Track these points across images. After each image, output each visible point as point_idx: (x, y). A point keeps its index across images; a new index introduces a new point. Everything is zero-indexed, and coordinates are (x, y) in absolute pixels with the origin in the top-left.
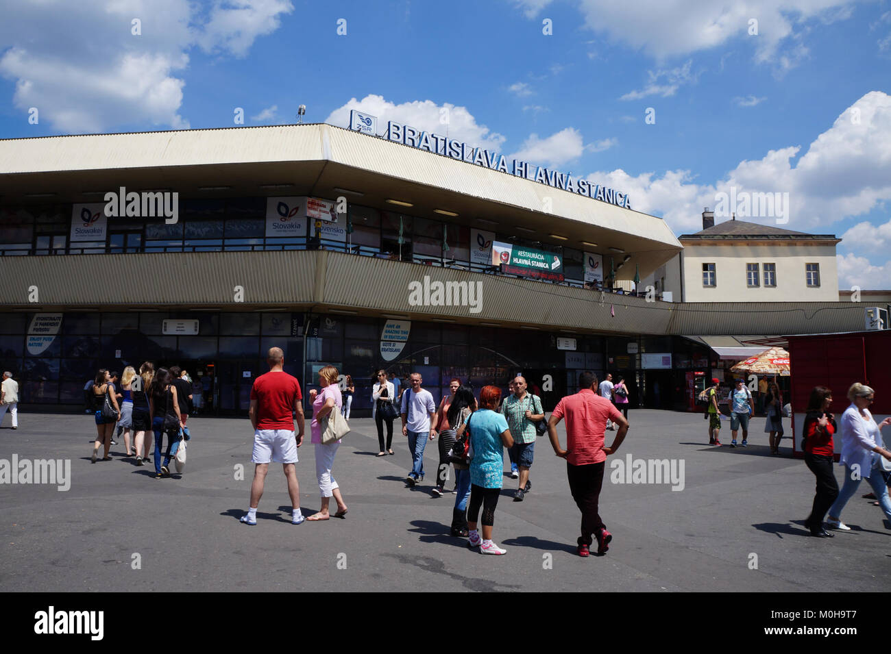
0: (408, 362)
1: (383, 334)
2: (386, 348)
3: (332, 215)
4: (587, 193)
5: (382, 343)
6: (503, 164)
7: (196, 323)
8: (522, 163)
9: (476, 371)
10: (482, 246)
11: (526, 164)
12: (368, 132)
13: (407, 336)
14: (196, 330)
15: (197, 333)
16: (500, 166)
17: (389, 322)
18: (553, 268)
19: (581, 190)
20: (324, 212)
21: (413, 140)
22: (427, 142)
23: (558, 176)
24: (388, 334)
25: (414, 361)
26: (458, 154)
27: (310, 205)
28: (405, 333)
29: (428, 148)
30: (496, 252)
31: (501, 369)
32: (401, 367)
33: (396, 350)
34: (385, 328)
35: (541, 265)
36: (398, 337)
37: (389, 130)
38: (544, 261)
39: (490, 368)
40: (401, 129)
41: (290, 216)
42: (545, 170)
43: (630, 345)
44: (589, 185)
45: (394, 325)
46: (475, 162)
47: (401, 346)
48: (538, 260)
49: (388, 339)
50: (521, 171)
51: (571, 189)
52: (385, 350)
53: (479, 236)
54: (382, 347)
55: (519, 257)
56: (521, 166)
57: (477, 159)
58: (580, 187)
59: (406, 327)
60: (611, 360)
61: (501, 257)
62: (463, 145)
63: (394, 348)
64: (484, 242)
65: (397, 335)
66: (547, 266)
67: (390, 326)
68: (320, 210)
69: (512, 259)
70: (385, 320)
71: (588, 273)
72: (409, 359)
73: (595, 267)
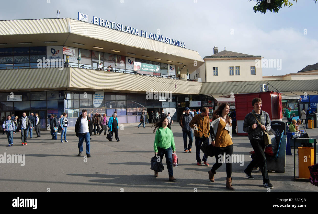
1: (94, 98)
2: (95, 102)
3: (73, 53)
4: (169, 42)
5: (94, 101)
6: (137, 32)
7: (21, 96)
8: (144, 32)
9: (129, 109)
10: (130, 63)
11: (146, 32)
12: (85, 21)
13: (103, 98)
14: (21, 99)
15: (22, 100)
16: (136, 33)
17: (96, 93)
18: (156, 71)
19: (167, 42)
20: (70, 52)
21: (103, 24)
22: (108, 24)
23: (158, 36)
24: (96, 98)
25: (106, 107)
26: (120, 29)
27: (64, 50)
29: (108, 26)
30: (135, 66)
31: (139, 109)
32: (101, 110)
33: (99, 103)
35: (152, 70)
37: (93, 20)
39: (135, 109)
40: (98, 19)
41: (56, 54)
42: (153, 34)
43: (186, 98)
44: (170, 39)
45: (98, 94)
46: (127, 32)
47: (101, 102)
48: (151, 68)
49: (96, 99)
50: (144, 35)
51: (163, 41)
52: (95, 104)
53: (129, 59)
54: (94, 102)
55: (144, 67)
56: (144, 33)
57: (127, 30)
58: (166, 40)
59: (103, 94)
60: (179, 104)
61: (137, 68)
62: (122, 25)
63: (98, 103)
64: (131, 61)
65: (99, 98)
66: (154, 70)
67: (96, 94)
68: (68, 52)
69: (141, 68)
70: (94, 92)
71: (170, 72)
72: (104, 106)
73: (172, 70)
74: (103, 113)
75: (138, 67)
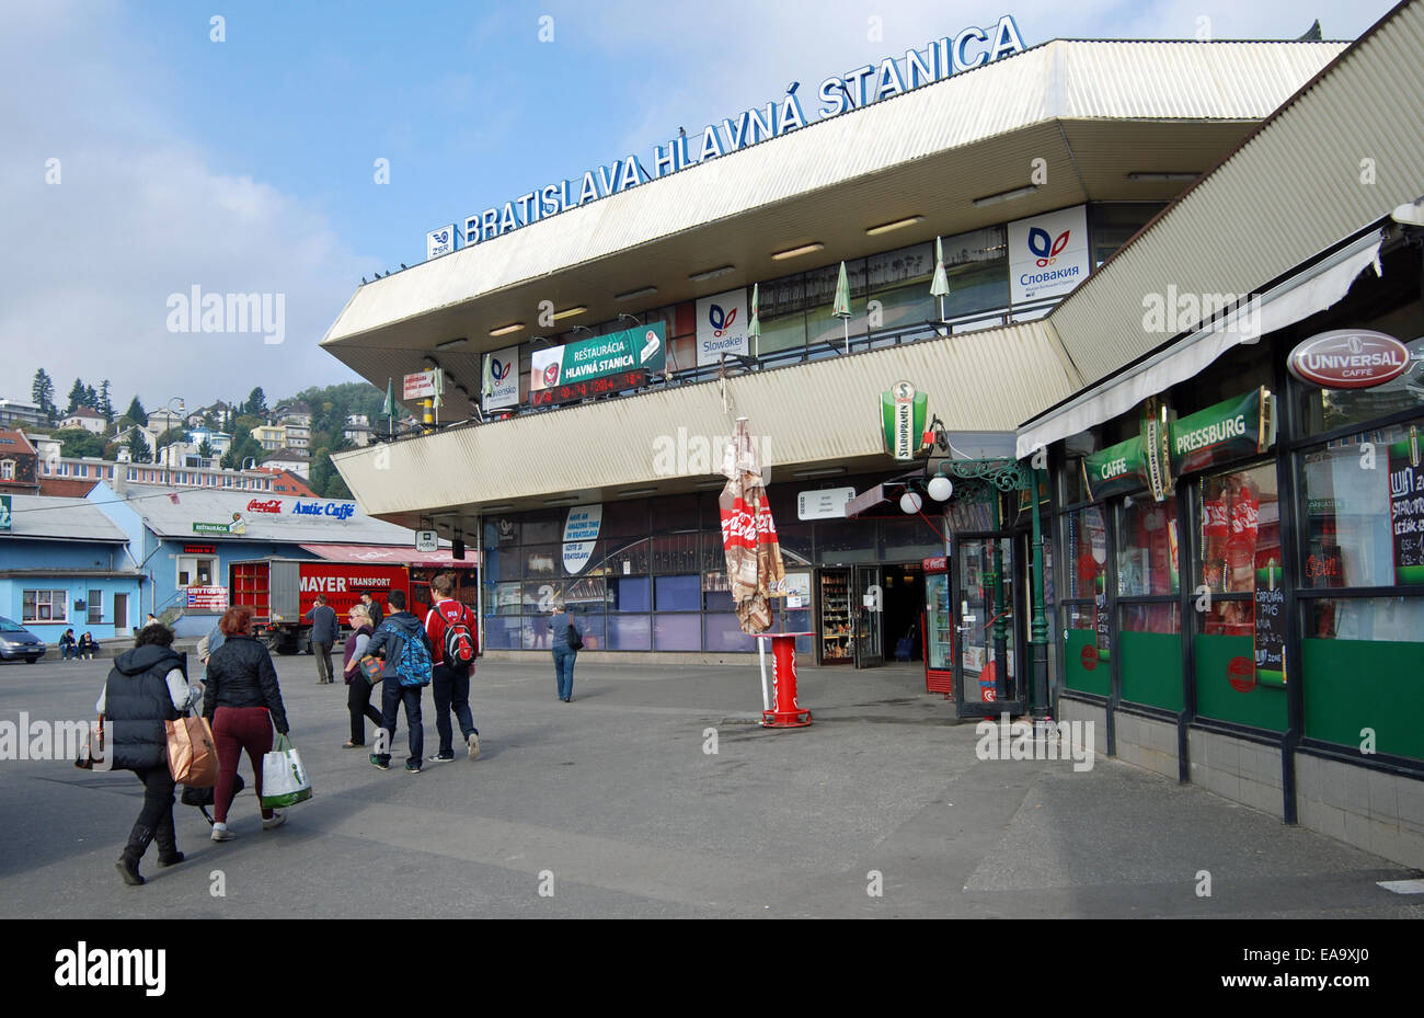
0: (600, 573)
1: (566, 530)
2: (570, 552)
5: (564, 546)
12: (445, 251)
13: (598, 529)
17: (573, 512)
18: (643, 359)
20: (425, 386)
21: (491, 228)
22: (508, 218)
24: (572, 531)
25: (608, 570)
28: (594, 525)
30: (537, 372)
32: (590, 583)
33: (583, 556)
34: (568, 522)
35: (619, 363)
36: (585, 534)
38: (623, 354)
45: (579, 515)
46: (582, 201)
47: (589, 548)
48: (612, 356)
49: (572, 539)
52: (569, 557)
54: (565, 552)
55: (577, 365)
57: (583, 195)
59: (596, 516)
61: (545, 378)
63: (581, 552)
65: (586, 529)
66: (630, 361)
67: (575, 518)
68: (420, 386)
69: (563, 373)
70: (568, 508)
71: (1026, 280)
72: (602, 567)
73: (1054, 253)
74: (597, 596)
75: (548, 374)
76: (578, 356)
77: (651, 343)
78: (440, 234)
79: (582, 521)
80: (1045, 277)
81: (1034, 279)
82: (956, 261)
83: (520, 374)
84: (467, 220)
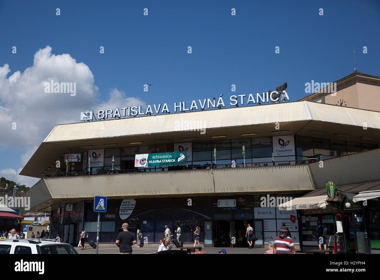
0: (135, 219)
1: (121, 206)
2: (122, 213)
3: (77, 159)
5: (120, 211)
9: (178, 222)
13: (134, 206)
17: (124, 201)
18: (179, 161)
20: (74, 158)
24: (124, 207)
25: (137, 219)
28: (133, 205)
30: (137, 160)
31: (197, 222)
32: (130, 222)
34: (122, 204)
35: (169, 161)
36: (129, 207)
38: (171, 158)
39: (188, 221)
45: (127, 202)
46: (146, 113)
47: (130, 212)
48: (167, 159)
49: (123, 209)
52: (122, 214)
54: (120, 213)
55: (154, 160)
59: (134, 202)
63: (127, 213)
64: (183, 149)
65: (129, 206)
67: (125, 202)
68: (71, 158)
69: (148, 161)
70: (122, 200)
71: (278, 151)
72: (136, 218)
73: (285, 145)
74: (133, 227)
76: (153, 157)
77: (182, 157)
78: (87, 113)
79: (128, 204)
80: (283, 151)
81: (280, 151)
82: (258, 144)
83: (104, 157)
84: (99, 111)
